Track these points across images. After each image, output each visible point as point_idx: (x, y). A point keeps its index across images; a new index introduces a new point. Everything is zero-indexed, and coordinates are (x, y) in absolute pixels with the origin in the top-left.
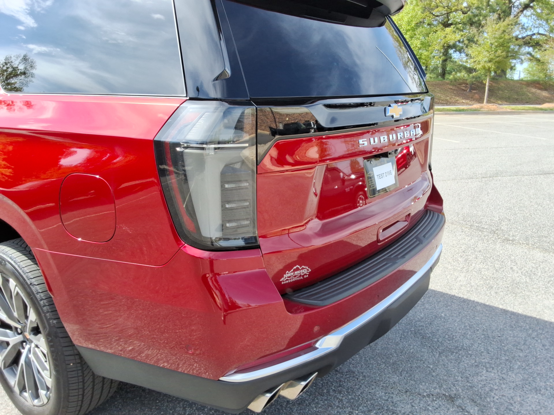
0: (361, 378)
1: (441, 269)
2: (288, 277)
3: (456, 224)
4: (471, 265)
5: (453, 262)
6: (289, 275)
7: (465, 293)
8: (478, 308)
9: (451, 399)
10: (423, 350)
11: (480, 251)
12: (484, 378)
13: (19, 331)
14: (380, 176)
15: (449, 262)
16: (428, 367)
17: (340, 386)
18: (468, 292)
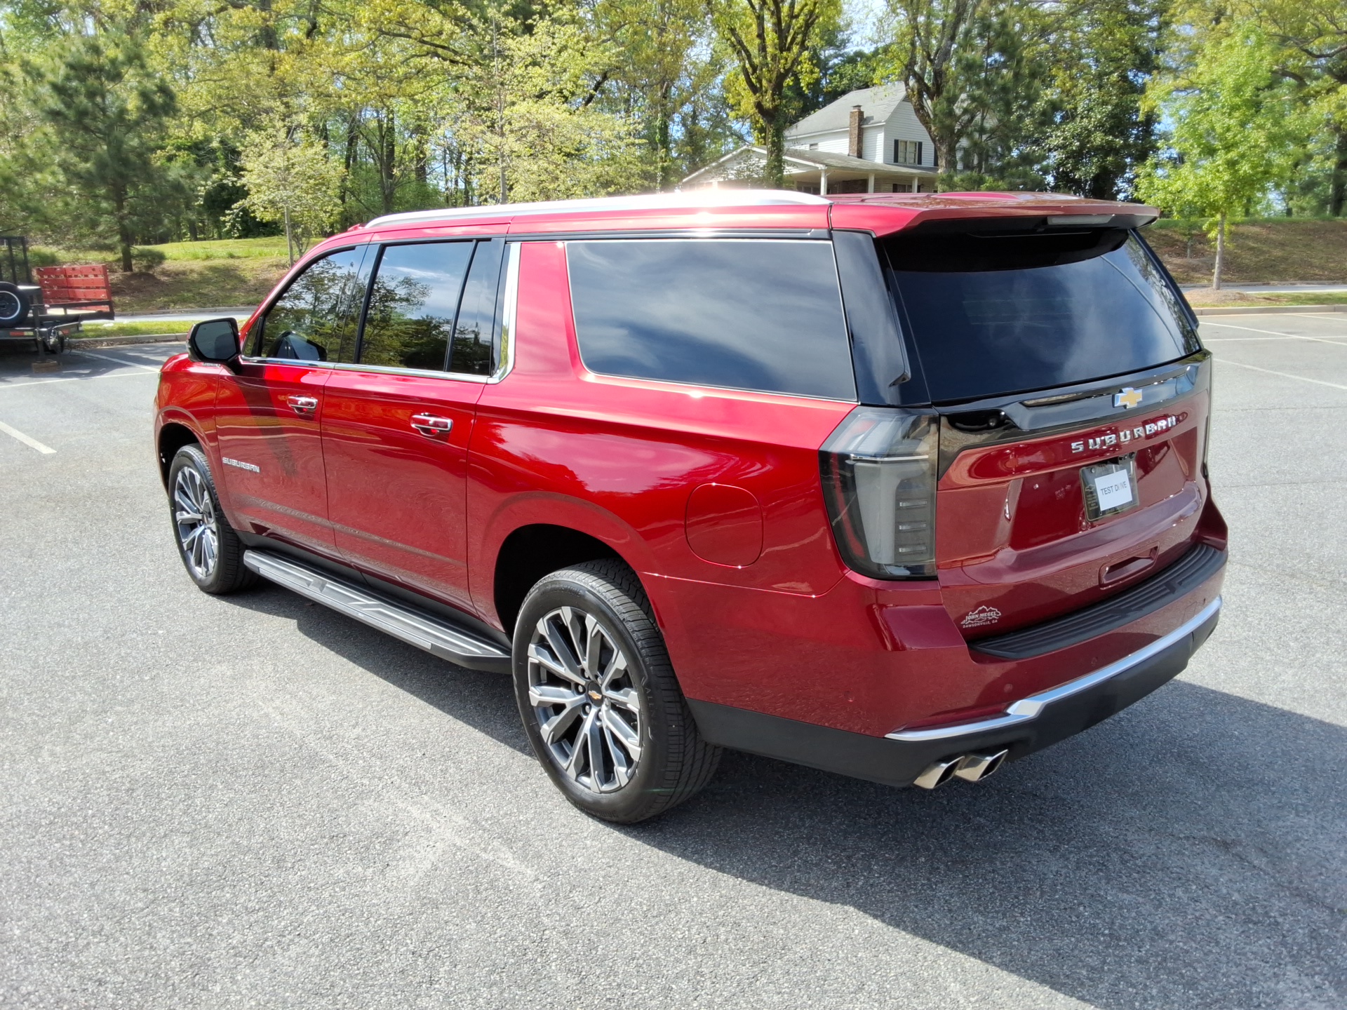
0: (1076, 807)
1: (1249, 659)
2: (972, 619)
3: (1300, 578)
4: (1313, 655)
5: (1275, 649)
6: (973, 617)
7: (1288, 702)
8: (1308, 726)
9: (1226, 846)
10: (1189, 780)
11: (1339, 631)
12: (1289, 823)
13: (581, 689)
14: (1106, 491)
15: (1269, 649)
16: (1192, 802)
17: (1041, 814)
18: (1294, 699)
